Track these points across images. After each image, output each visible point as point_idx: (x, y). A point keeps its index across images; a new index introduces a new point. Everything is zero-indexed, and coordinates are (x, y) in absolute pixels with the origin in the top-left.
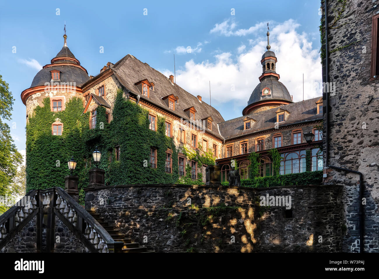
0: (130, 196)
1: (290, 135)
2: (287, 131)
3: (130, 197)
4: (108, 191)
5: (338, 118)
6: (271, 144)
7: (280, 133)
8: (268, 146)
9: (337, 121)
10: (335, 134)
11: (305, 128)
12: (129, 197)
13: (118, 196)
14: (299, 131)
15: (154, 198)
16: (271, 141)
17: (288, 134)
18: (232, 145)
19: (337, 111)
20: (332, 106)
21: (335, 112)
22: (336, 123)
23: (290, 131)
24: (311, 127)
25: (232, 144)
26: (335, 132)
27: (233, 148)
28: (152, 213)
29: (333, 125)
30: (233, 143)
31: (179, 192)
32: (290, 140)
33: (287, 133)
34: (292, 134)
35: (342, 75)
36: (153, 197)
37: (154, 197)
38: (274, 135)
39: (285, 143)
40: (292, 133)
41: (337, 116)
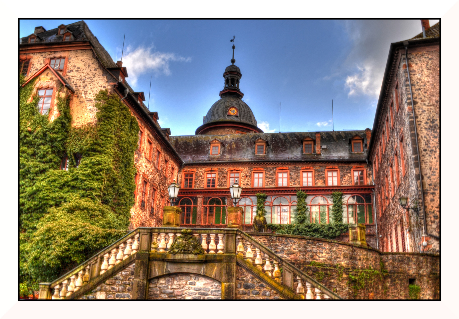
0: (295, 249)
1: (275, 173)
2: (270, 168)
3: (295, 251)
4: (265, 239)
5: (431, 187)
6: (249, 181)
7: (262, 169)
8: (245, 182)
9: (430, 190)
10: (430, 202)
11: (293, 168)
12: (292, 249)
13: (279, 247)
14: (285, 170)
15: (321, 255)
16: (250, 176)
17: (271, 172)
18: (192, 172)
19: (429, 180)
20: (423, 175)
21: (427, 181)
22: (430, 192)
23: (274, 168)
24: (299, 167)
25: (193, 170)
26: (429, 200)
27: (194, 176)
28: (324, 272)
29: (427, 193)
30: (195, 170)
31: (342, 250)
32: (274, 180)
33: (271, 170)
34: (276, 173)
35: (430, 149)
36: (319, 253)
37: (321, 253)
38: (253, 169)
39: (268, 182)
40: (277, 171)
41: (430, 185)
